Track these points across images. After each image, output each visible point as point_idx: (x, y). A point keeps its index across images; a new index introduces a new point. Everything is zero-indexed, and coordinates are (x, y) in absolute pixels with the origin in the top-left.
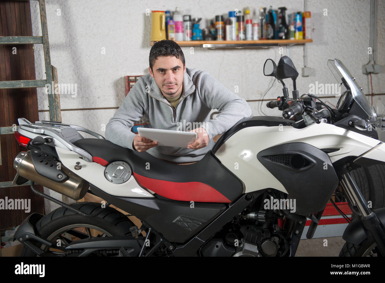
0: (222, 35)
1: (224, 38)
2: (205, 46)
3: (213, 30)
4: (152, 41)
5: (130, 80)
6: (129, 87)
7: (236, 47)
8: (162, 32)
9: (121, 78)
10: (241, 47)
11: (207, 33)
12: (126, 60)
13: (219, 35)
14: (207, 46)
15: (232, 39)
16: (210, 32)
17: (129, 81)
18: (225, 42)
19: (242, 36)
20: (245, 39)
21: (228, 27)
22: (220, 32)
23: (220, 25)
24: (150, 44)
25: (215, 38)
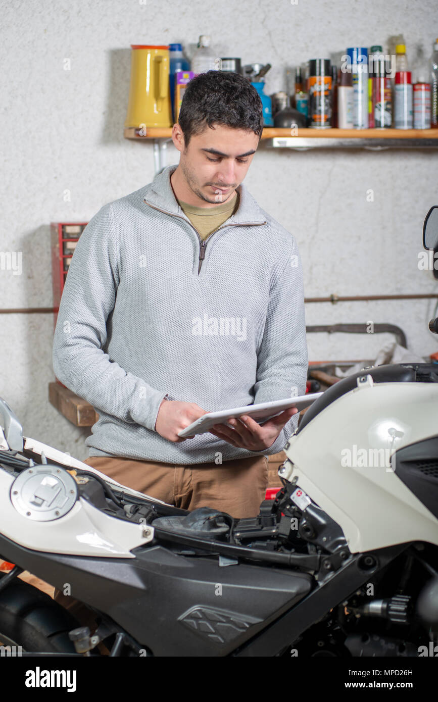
0: (326, 112)
1: (334, 122)
2: (279, 142)
3: (300, 97)
4: (130, 128)
5: (68, 234)
6: (64, 254)
7: (367, 148)
8: (160, 103)
9: (42, 228)
10: (379, 148)
11: (284, 105)
12: (56, 178)
13: (320, 111)
14: (285, 142)
15: (356, 125)
16: (293, 102)
17: (65, 237)
18: (334, 132)
19: (383, 116)
20: (393, 125)
21: (343, 91)
22: (323, 106)
23: (321, 85)
24: (124, 134)
25: (306, 122)
